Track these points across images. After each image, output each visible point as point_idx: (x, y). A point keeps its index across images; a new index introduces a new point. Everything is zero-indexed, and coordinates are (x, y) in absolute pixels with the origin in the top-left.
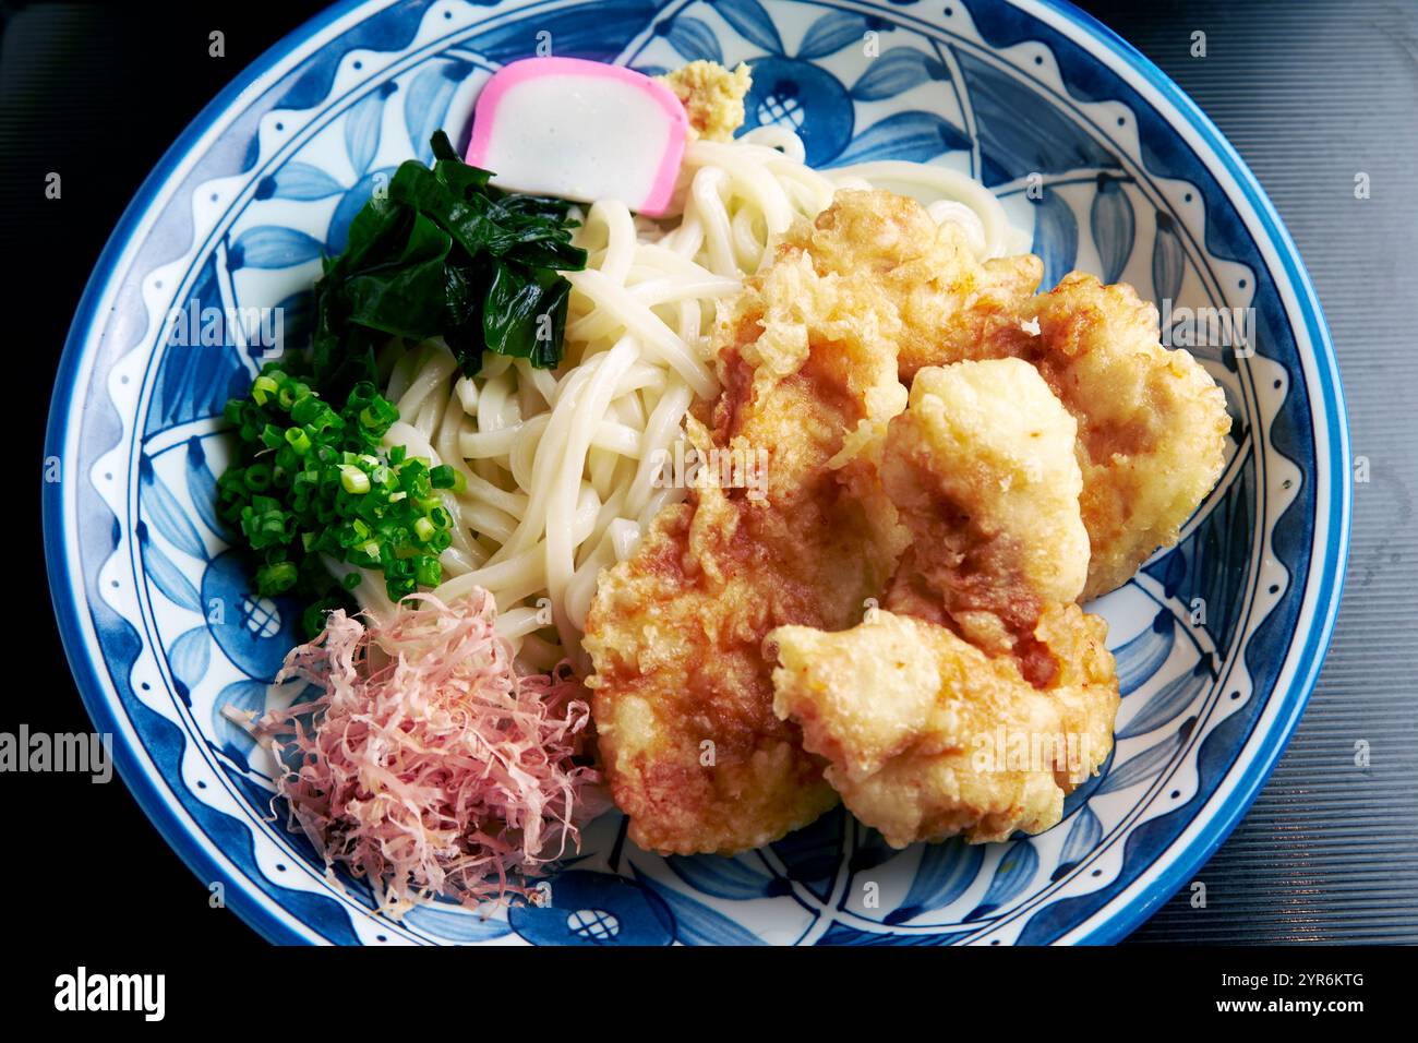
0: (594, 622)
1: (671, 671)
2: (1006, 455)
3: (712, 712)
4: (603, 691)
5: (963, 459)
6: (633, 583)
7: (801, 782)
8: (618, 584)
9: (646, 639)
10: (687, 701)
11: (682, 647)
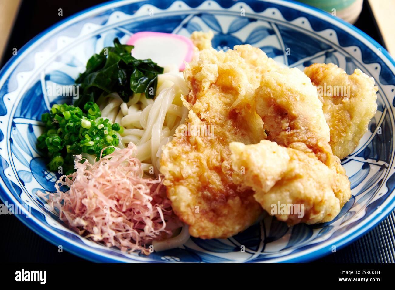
0: (164, 161)
1: (193, 177)
2: (296, 89)
3: (210, 190)
4: (170, 186)
5: (282, 92)
6: (175, 148)
7: (246, 208)
8: (170, 149)
9: (182, 166)
10: (201, 186)
11: (195, 169)
